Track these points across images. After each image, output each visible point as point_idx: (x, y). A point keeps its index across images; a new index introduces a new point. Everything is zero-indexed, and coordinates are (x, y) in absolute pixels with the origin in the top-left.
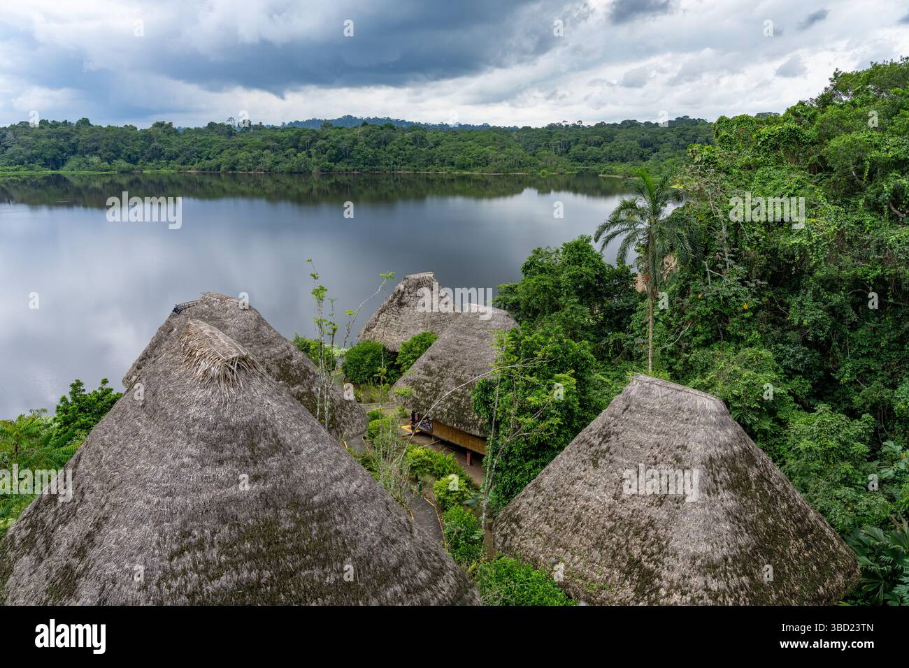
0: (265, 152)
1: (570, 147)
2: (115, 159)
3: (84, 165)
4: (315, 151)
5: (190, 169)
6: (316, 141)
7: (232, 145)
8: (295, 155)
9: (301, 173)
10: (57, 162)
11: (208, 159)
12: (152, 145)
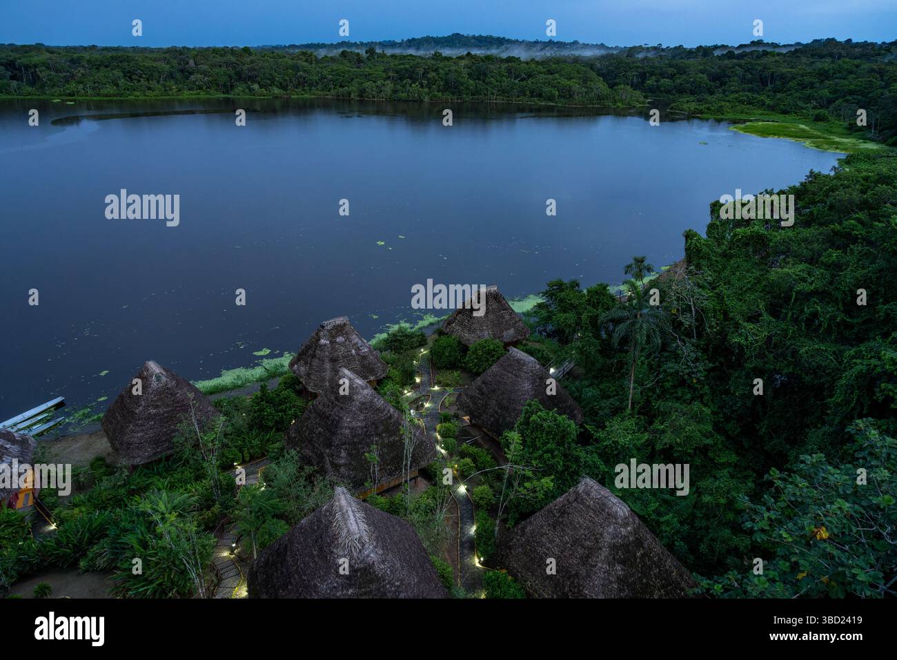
0: (386, 83)
1: (645, 78)
2: (270, 86)
3: (247, 91)
4: (426, 82)
5: (327, 95)
6: (428, 73)
7: (360, 75)
8: (410, 86)
9: (415, 101)
10: (228, 88)
11: (341, 86)
12: (298, 74)
